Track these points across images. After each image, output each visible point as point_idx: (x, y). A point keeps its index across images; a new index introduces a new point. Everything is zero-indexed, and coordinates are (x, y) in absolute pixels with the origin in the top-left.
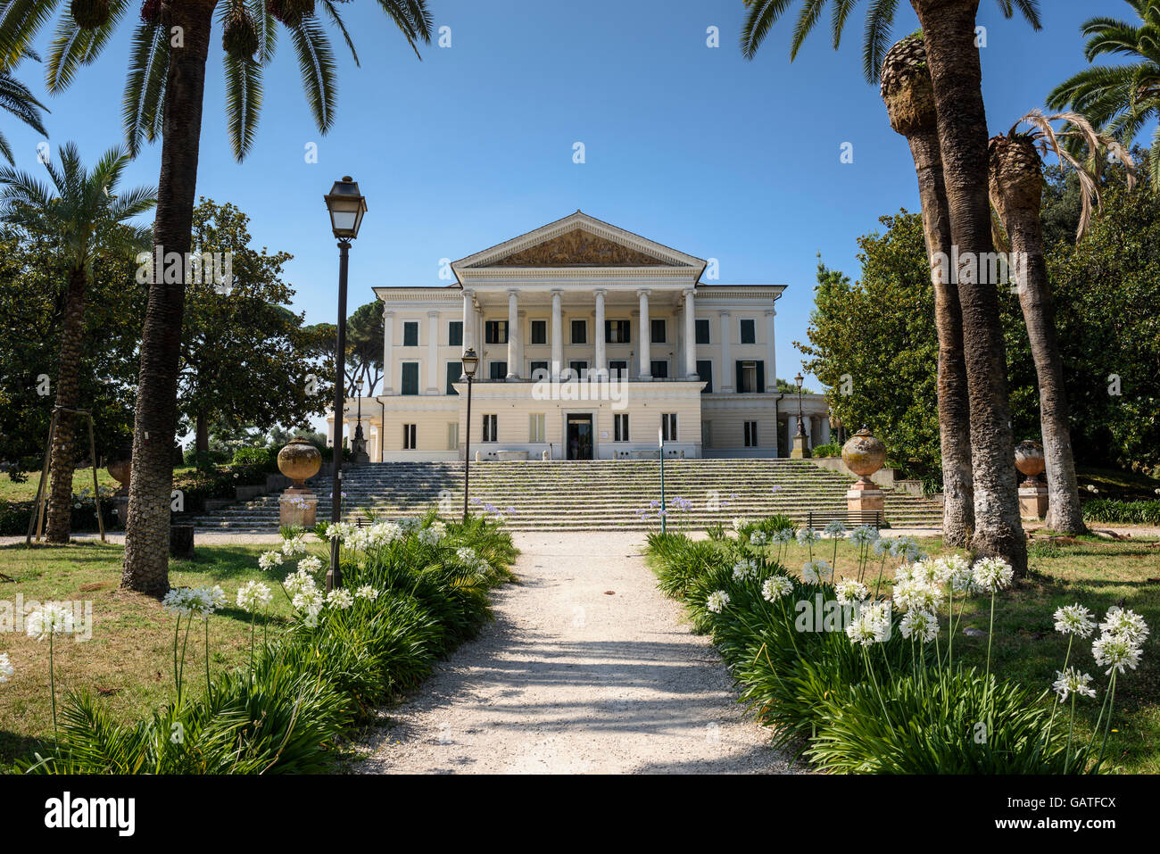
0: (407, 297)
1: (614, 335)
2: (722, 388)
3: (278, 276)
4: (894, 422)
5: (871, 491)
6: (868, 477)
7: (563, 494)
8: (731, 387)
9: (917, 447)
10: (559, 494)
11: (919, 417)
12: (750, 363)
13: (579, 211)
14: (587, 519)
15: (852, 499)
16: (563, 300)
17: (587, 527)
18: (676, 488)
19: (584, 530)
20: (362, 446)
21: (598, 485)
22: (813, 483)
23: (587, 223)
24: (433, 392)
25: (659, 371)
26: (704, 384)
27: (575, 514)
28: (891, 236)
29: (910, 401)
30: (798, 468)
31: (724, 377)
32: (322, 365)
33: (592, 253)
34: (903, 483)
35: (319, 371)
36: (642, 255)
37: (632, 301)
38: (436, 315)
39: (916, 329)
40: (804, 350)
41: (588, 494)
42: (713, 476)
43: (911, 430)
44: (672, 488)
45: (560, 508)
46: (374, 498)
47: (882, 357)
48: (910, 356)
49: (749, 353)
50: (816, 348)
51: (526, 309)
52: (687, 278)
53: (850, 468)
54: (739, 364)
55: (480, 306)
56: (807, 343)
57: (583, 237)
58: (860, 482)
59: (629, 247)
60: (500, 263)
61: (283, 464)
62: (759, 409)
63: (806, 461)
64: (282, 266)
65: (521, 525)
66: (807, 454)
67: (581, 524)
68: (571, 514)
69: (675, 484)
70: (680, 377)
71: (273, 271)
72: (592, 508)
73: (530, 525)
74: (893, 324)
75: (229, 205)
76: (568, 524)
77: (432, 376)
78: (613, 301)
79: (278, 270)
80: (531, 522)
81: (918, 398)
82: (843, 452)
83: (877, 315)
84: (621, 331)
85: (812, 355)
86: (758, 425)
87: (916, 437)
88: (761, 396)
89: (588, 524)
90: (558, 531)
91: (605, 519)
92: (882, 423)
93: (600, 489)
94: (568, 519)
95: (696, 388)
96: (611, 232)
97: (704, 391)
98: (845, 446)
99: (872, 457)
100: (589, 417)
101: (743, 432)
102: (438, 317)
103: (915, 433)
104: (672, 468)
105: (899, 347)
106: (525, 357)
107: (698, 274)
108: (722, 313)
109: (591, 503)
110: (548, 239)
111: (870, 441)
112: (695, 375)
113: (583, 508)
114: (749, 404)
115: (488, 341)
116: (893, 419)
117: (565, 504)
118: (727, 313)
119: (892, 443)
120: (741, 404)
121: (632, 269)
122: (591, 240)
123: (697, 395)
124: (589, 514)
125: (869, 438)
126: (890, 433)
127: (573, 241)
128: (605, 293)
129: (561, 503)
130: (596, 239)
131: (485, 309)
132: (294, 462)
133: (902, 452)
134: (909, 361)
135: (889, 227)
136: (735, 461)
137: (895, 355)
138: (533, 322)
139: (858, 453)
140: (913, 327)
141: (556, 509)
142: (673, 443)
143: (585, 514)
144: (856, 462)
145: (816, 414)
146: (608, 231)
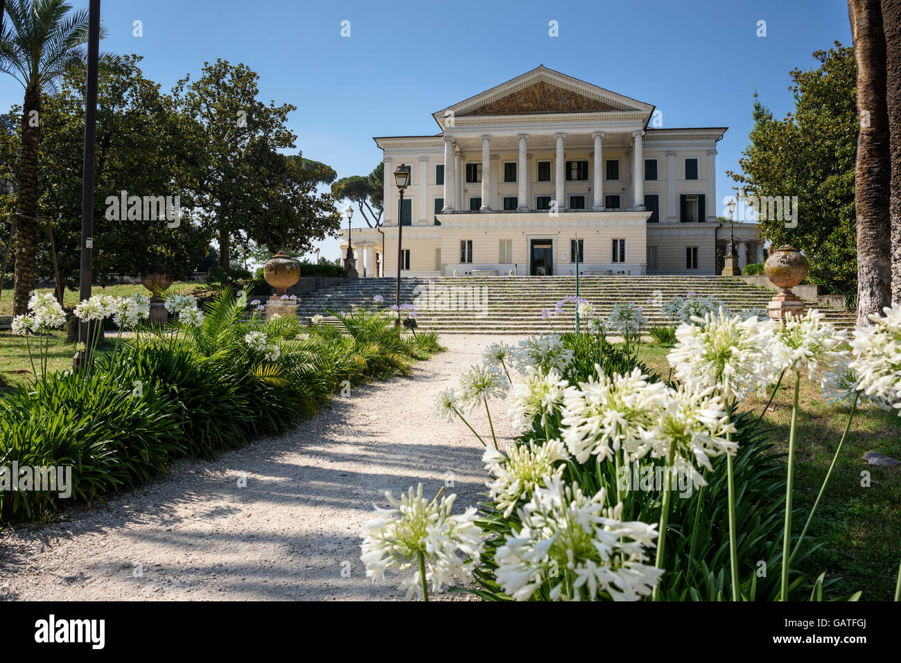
0: (401, 145)
1: (574, 174)
2: (668, 218)
3: (284, 124)
4: (820, 242)
5: (791, 303)
6: (789, 289)
7: (512, 303)
8: (676, 218)
9: (841, 264)
10: (508, 303)
11: (844, 237)
12: (692, 196)
13: (542, 65)
14: (527, 324)
15: (773, 310)
16: (528, 144)
17: (526, 331)
18: (612, 300)
19: (522, 334)
20: (352, 264)
21: (543, 296)
22: (740, 296)
23: (549, 75)
24: (423, 224)
25: (612, 203)
26: (649, 214)
27: (518, 320)
28: (825, 69)
29: (837, 223)
30: (727, 284)
31: (669, 209)
32: (320, 198)
33: (553, 101)
34: (826, 298)
35: (317, 202)
36: (596, 102)
37: (588, 144)
38: (426, 159)
39: (844, 155)
40: (737, 178)
41: (533, 303)
42: (648, 289)
43: (835, 249)
44: (609, 299)
45: (505, 315)
46: (353, 305)
47: (811, 183)
48: (838, 180)
49: (692, 188)
50: (749, 176)
51: (500, 153)
52: (636, 121)
53: (772, 280)
54: (683, 197)
55: (461, 150)
56: (740, 172)
57: (546, 88)
58: (782, 294)
59: (585, 95)
60: (475, 113)
61: (268, 275)
62: (700, 236)
63: (736, 278)
64: (287, 116)
65: (469, 329)
66: (737, 271)
67: (521, 329)
68: (514, 320)
69: (612, 296)
70: (630, 208)
71: (280, 120)
72: (534, 315)
73: (476, 329)
74: (823, 152)
75: (242, 66)
76: (509, 329)
77: (422, 210)
78: (572, 144)
79: (284, 119)
80: (478, 326)
81: (844, 220)
82: (766, 266)
83: (807, 144)
84: (579, 170)
85: (744, 183)
86: (699, 250)
87: (840, 256)
88: (702, 225)
89: (527, 329)
90: (499, 334)
91: (543, 324)
92: (807, 244)
93: (545, 299)
94: (510, 324)
95: (643, 217)
96: (570, 83)
97: (650, 221)
98: (768, 260)
99: (793, 270)
100: (549, 242)
101: (685, 256)
102: (427, 161)
103: (839, 251)
104: (612, 283)
105: (827, 172)
106: (499, 194)
107: (646, 117)
108: (669, 153)
109: (534, 311)
110: (515, 91)
111: (793, 255)
112: (641, 205)
113: (526, 315)
114: (692, 232)
115: (468, 180)
116: (819, 240)
117: (511, 311)
118: (673, 154)
119: (816, 262)
120: (684, 232)
121: (587, 114)
122: (552, 90)
123: (643, 223)
124: (530, 320)
125: (791, 253)
126: (815, 251)
127: (537, 92)
128: (564, 136)
129: (508, 311)
130: (557, 90)
131: (465, 154)
132: (276, 274)
133: (826, 269)
134: (837, 185)
135: (823, 61)
136: (671, 277)
137: (823, 180)
138: (506, 164)
139: (780, 266)
140: (841, 153)
141: (502, 315)
142: (622, 264)
143: (527, 320)
144: (778, 275)
145: (751, 241)
146: (567, 82)
